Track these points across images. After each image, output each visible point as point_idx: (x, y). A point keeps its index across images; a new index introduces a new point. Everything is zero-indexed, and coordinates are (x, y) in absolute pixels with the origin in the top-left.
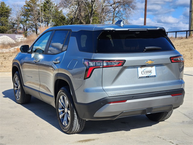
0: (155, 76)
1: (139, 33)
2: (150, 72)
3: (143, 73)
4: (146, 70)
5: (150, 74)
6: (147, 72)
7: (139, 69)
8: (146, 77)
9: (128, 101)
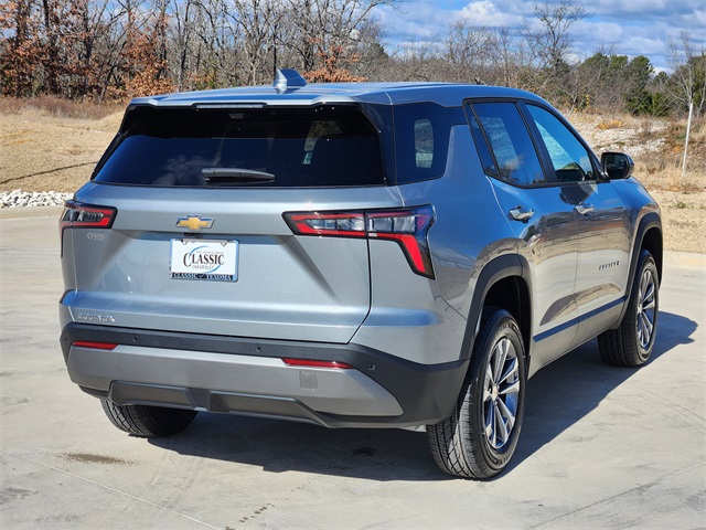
0: (231, 277)
1: (241, 116)
2: (217, 260)
3: (189, 261)
4: (203, 251)
5: (216, 266)
6: (204, 260)
7: (176, 244)
8: (198, 276)
9: (121, 350)
